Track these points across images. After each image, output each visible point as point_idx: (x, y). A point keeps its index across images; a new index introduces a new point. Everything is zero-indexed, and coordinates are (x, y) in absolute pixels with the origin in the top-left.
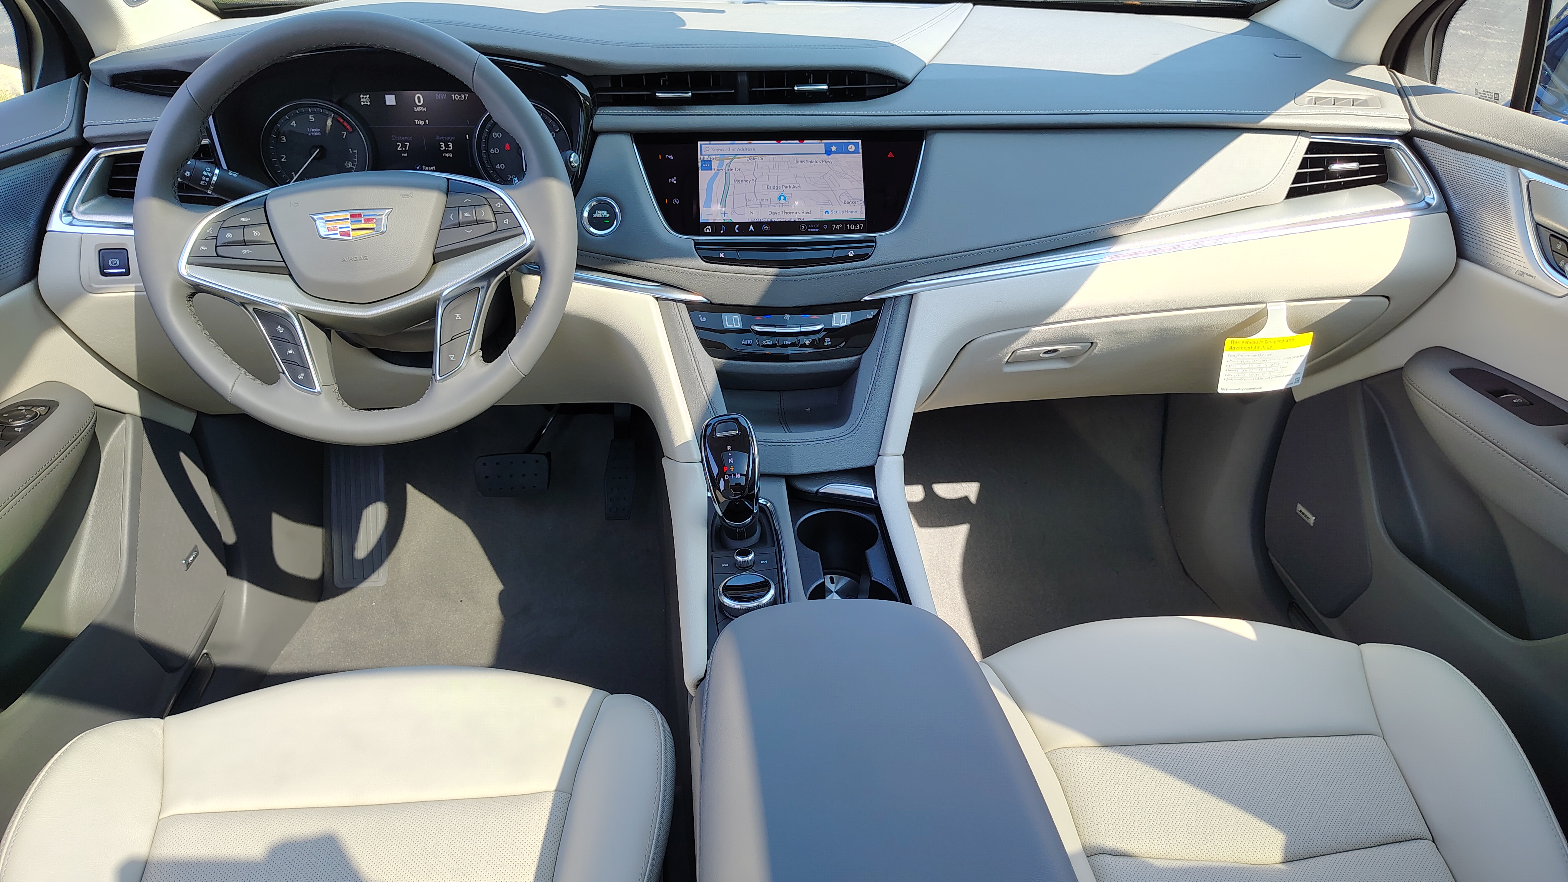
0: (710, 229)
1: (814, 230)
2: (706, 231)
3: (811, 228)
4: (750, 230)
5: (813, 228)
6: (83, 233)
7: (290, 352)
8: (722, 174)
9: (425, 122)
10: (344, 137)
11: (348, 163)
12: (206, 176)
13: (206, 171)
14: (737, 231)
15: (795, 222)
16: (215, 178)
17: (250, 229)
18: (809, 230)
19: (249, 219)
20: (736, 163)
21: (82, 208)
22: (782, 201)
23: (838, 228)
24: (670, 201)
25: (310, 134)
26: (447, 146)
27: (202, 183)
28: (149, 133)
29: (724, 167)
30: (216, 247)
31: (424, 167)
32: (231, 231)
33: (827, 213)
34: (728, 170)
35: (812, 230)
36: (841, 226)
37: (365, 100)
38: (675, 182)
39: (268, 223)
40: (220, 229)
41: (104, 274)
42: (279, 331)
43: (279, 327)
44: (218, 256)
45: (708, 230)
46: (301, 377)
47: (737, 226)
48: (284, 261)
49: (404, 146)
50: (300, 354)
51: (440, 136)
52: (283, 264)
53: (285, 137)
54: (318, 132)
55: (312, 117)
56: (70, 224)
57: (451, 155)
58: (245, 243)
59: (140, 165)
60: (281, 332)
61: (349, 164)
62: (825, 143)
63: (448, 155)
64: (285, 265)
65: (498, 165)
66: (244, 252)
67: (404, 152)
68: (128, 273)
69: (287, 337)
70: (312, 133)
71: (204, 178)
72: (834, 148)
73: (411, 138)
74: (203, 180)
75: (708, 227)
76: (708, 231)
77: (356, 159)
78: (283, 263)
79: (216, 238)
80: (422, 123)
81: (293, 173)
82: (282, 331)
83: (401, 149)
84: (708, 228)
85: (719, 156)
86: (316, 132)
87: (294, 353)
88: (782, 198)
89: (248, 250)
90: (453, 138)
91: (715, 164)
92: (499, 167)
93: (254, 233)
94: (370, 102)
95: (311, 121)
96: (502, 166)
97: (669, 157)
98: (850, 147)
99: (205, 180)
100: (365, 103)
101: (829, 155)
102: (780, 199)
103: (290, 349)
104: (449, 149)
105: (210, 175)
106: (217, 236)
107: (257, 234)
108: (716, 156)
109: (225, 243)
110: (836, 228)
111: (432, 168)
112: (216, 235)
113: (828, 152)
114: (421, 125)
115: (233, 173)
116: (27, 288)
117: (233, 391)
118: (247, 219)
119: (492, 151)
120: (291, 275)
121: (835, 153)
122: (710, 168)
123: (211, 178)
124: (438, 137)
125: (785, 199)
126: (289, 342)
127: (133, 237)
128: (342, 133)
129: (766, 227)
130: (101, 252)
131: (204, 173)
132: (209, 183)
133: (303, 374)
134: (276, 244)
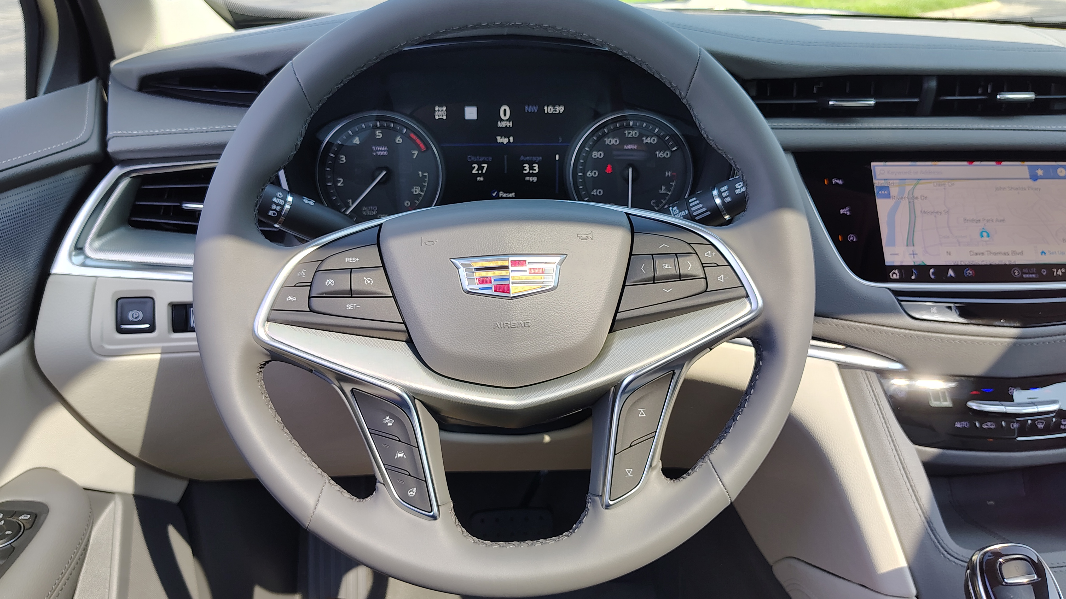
0: (898, 274)
1: (1031, 276)
2: (893, 276)
3: (1026, 273)
4: (949, 275)
5: (1029, 273)
6: (97, 277)
7: (400, 455)
8: (905, 204)
9: (509, 140)
10: (415, 157)
11: (415, 188)
12: (277, 204)
13: (277, 197)
14: (933, 277)
15: (1005, 265)
16: (287, 207)
17: (360, 275)
18: (1024, 276)
19: (358, 260)
20: (921, 190)
21: (97, 244)
22: (985, 238)
23: (1061, 274)
24: (845, 238)
25: (375, 154)
26: (531, 168)
27: (271, 213)
28: (222, 147)
29: (906, 195)
30: (310, 298)
31: (501, 194)
32: (333, 275)
33: (1043, 254)
34: (912, 200)
35: (1028, 276)
36: (1063, 270)
37: (441, 113)
38: (848, 213)
39: (384, 266)
40: (316, 272)
41: (120, 331)
42: (387, 423)
43: (388, 418)
44: (311, 311)
45: (895, 275)
46: (412, 493)
47: (932, 271)
48: (404, 323)
49: (481, 168)
50: (415, 459)
51: (524, 156)
52: (402, 327)
53: (344, 157)
54: (385, 151)
55: (379, 133)
56: (83, 265)
57: (535, 179)
58: (351, 294)
59: (208, 187)
60: (389, 424)
61: (417, 190)
62: (1028, 166)
63: (531, 179)
64: (405, 328)
65: (595, 191)
66: (350, 307)
67: (479, 175)
68: (152, 329)
69: (398, 432)
70: (378, 153)
71: (274, 207)
72: (1040, 172)
73: (490, 159)
74: (273, 210)
75: (894, 271)
76: (895, 277)
77: (426, 184)
78: (403, 325)
79: (309, 284)
80: (505, 141)
81: (350, 201)
82: (391, 424)
83: (477, 172)
84: (894, 273)
85: (898, 181)
86: (381, 151)
87: (405, 457)
88: (985, 234)
89: (355, 305)
90: (541, 158)
91: (894, 191)
92: (595, 194)
93: (364, 280)
94: (446, 115)
95: (377, 137)
96: (600, 192)
97: (838, 181)
98: (1059, 170)
99: (275, 210)
100: (441, 117)
101: (1035, 180)
102: (982, 236)
103: (400, 452)
104: (534, 172)
105: (282, 202)
106: (311, 283)
107: (369, 282)
108: (895, 181)
109: (323, 294)
110: (1058, 273)
111: (511, 195)
112: (311, 281)
113: (1034, 178)
114: (503, 143)
115: (309, 201)
116: (19, 350)
117: (315, 512)
118: (354, 260)
119: (589, 175)
120: (410, 342)
121: (1041, 178)
122: (888, 196)
123: (282, 207)
124: (522, 158)
125: (988, 236)
126: (400, 441)
127: (192, 284)
128: (413, 152)
129: (969, 271)
130: (120, 301)
131: (275, 200)
132: (279, 213)
133: (414, 489)
134: (394, 296)
